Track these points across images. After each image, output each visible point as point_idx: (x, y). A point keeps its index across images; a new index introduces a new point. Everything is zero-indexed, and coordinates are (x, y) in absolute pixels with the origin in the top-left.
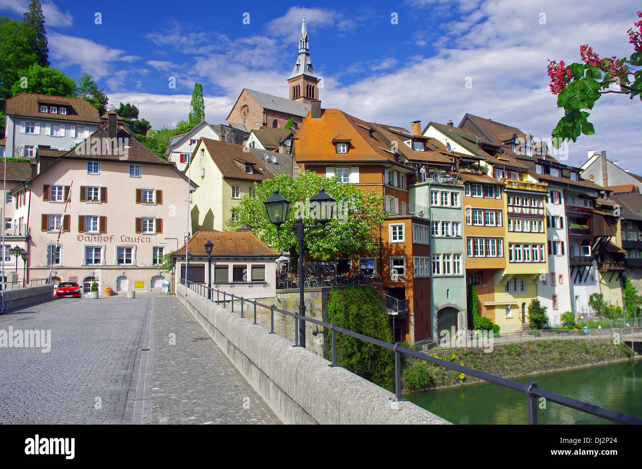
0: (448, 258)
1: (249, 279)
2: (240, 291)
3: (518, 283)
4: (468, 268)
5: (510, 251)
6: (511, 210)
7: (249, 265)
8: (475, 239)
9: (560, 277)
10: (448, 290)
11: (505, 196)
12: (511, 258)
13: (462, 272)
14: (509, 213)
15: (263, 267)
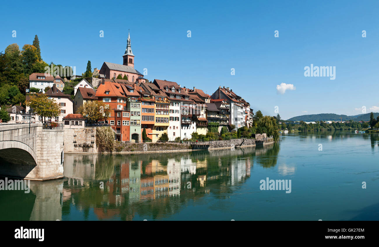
0: (136, 121)
1: (79, 124)
2: (76, 127)
3: (160, 128)
4: (142, 124)
5: (156, 120)
6: (157, 108)
7: (79, 121)
8: (145, 116)
9: (177, 127)
10: (135, 129)
11: (155, 105)
12: (156, 121)
13: (141, 125)
14: (156, 109)
15: (82, 122)
